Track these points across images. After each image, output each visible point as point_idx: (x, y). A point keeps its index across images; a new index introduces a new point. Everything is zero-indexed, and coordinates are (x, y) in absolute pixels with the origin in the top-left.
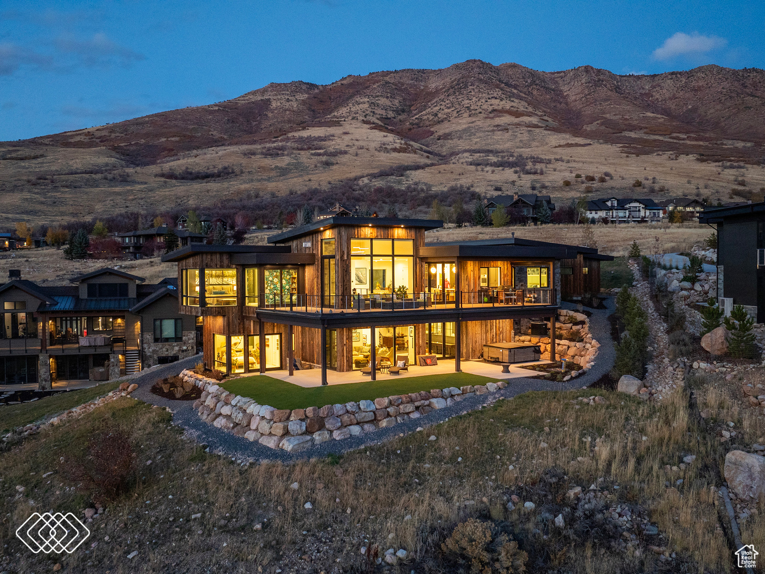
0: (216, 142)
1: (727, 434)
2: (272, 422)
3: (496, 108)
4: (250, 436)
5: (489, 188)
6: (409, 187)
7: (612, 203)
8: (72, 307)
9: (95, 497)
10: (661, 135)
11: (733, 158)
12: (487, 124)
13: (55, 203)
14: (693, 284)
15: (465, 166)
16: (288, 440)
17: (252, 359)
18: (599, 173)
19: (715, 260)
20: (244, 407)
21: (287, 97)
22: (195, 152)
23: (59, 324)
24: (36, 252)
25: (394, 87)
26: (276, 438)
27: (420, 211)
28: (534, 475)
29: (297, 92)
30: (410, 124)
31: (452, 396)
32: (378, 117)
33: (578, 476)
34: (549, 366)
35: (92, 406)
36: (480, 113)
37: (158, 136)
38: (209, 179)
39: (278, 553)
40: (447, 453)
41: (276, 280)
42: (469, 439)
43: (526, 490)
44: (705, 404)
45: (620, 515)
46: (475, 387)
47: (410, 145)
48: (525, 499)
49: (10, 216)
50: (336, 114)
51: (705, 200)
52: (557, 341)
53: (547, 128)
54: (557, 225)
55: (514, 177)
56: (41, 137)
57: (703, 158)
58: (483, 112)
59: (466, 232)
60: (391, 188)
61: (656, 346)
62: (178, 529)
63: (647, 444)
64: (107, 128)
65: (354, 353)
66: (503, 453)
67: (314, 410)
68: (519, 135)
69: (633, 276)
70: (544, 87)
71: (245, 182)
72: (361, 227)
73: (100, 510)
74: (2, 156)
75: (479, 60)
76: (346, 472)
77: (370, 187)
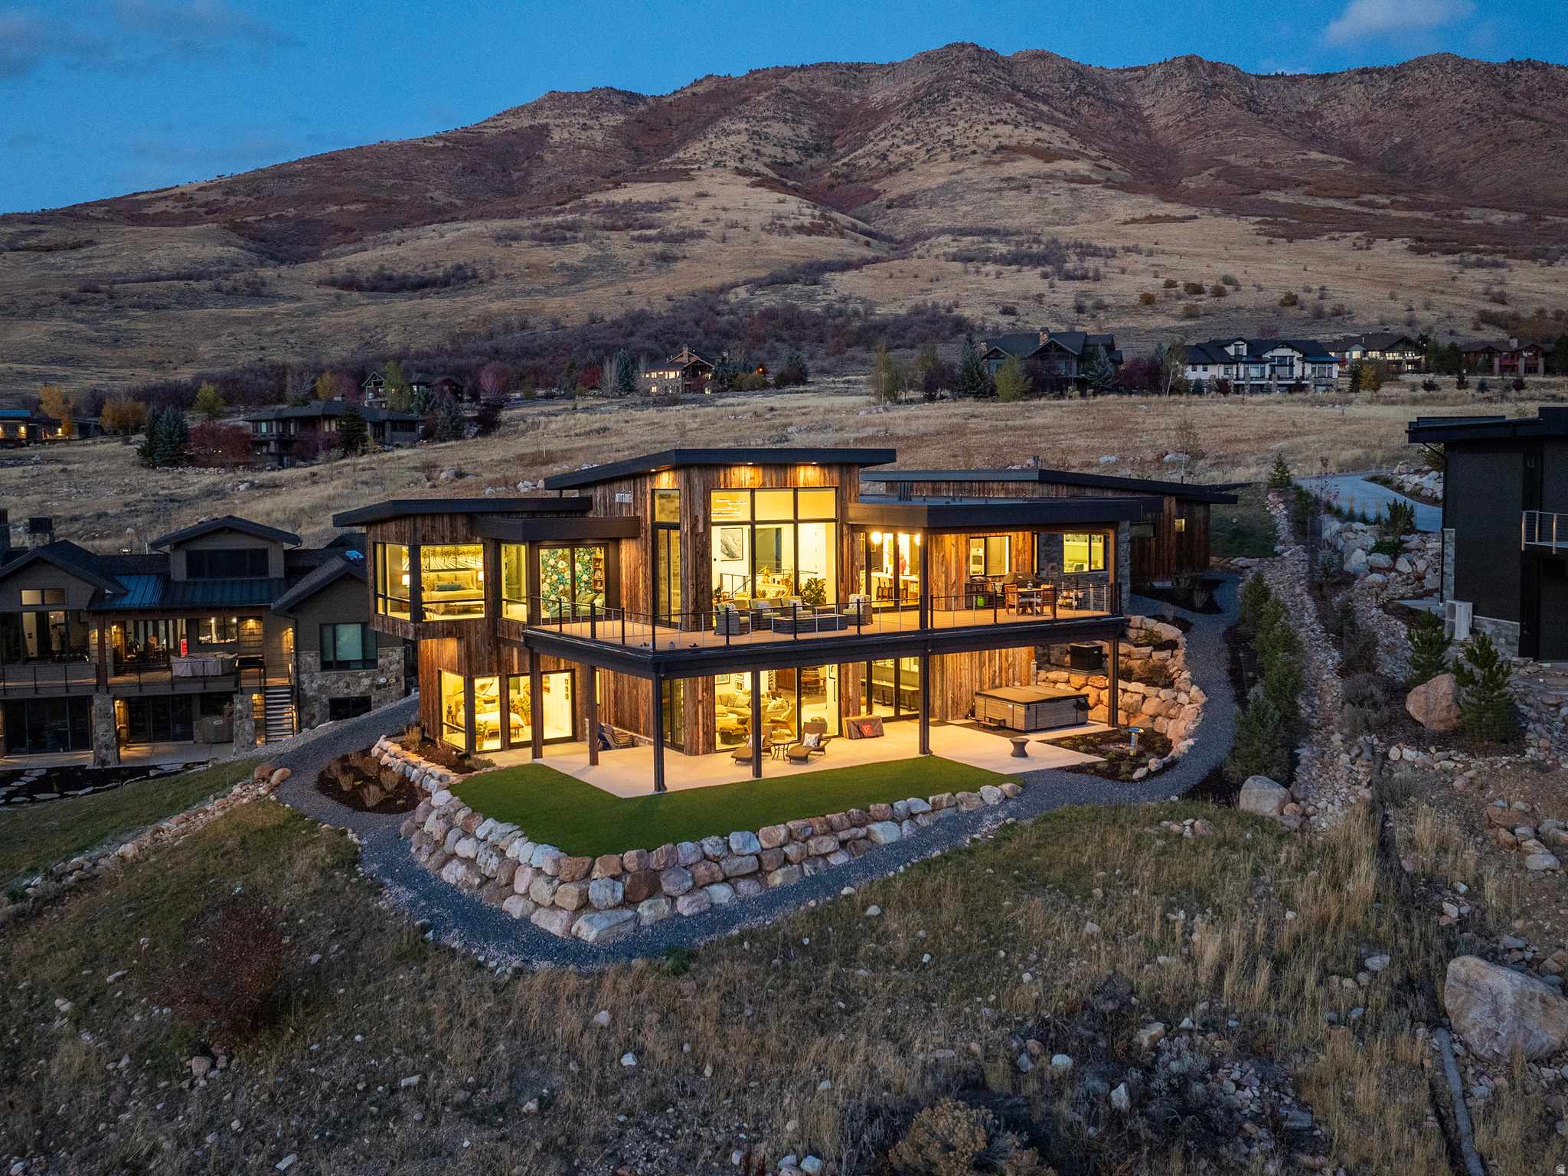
0: (439, 212)
1: (1452, 911)
2: (556, 882)
3: (1005, 142)
4: (514, 907)
5: (991, 309)
6: (828, 308)
7: (1237, 350)
8: (156, 600)
9: (211, 1034)
10: (1338, 198)
11: (1482, 247)
12: (985, 177)
13: (117, 340)
14: (1395, 559)
15: (942, 262)
16: (588, 920)
17: (515, 719)
18: (1210, 278)
19: (1440, 495)
20: (502, 844)
21: (582, 121)
22: (397, 233)
23: (130, 627)
24: (82, 449)
25: (798, 99)
26: (564, 915)
27: (853, 359)
28: (1073, 994)
29: (602, 110)
30: (833, 175)
31: (912, 816)
32: (768, 160)
33: (1158, 997)
34: (1105, 738)
35: (201, 815)
36: (974, 152)
37: (321, 200)
38: (426, 290)
39: (570, 1162)
40: (901, 945)
41: (562, 565)
42: (945, 917)
43: (1056, 1027)
44: (1411, 841)
45: (1239, 1086)
46: (958, 795)
47: (831, 219)
48: (1054, 1050)
49: (28, 368)
50: (681, 155)
51: (1424, 339)
52: (1122, 684)
53: (1109, 184)
54: (1125, 398)
55: (1042, 286)
56: (87, 204)
57: (1422, 246)
58: (980, 150)
59: (943, 412)
60: (794, 307)
61: (1317, 702)
62: (374, 1109)
63: (1296, 928)
64: (218, 186)
65: (719, 708)
66: (1010, 945)
67: (640, 856)
68: (1052, 199)
69: (1275, 531)
70: (1104, 100)
71: (499, 297)
72: (730, 466)
73: (222, 1063)
74: (8, 243)
75: (972, 44)
76: (701, 987)
77: (751, 307)
